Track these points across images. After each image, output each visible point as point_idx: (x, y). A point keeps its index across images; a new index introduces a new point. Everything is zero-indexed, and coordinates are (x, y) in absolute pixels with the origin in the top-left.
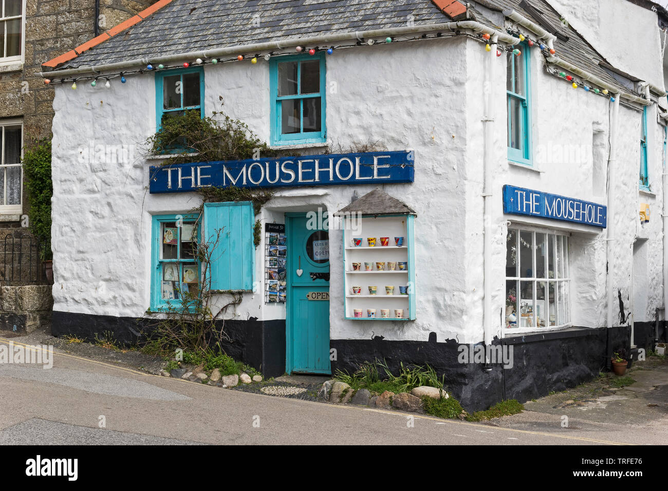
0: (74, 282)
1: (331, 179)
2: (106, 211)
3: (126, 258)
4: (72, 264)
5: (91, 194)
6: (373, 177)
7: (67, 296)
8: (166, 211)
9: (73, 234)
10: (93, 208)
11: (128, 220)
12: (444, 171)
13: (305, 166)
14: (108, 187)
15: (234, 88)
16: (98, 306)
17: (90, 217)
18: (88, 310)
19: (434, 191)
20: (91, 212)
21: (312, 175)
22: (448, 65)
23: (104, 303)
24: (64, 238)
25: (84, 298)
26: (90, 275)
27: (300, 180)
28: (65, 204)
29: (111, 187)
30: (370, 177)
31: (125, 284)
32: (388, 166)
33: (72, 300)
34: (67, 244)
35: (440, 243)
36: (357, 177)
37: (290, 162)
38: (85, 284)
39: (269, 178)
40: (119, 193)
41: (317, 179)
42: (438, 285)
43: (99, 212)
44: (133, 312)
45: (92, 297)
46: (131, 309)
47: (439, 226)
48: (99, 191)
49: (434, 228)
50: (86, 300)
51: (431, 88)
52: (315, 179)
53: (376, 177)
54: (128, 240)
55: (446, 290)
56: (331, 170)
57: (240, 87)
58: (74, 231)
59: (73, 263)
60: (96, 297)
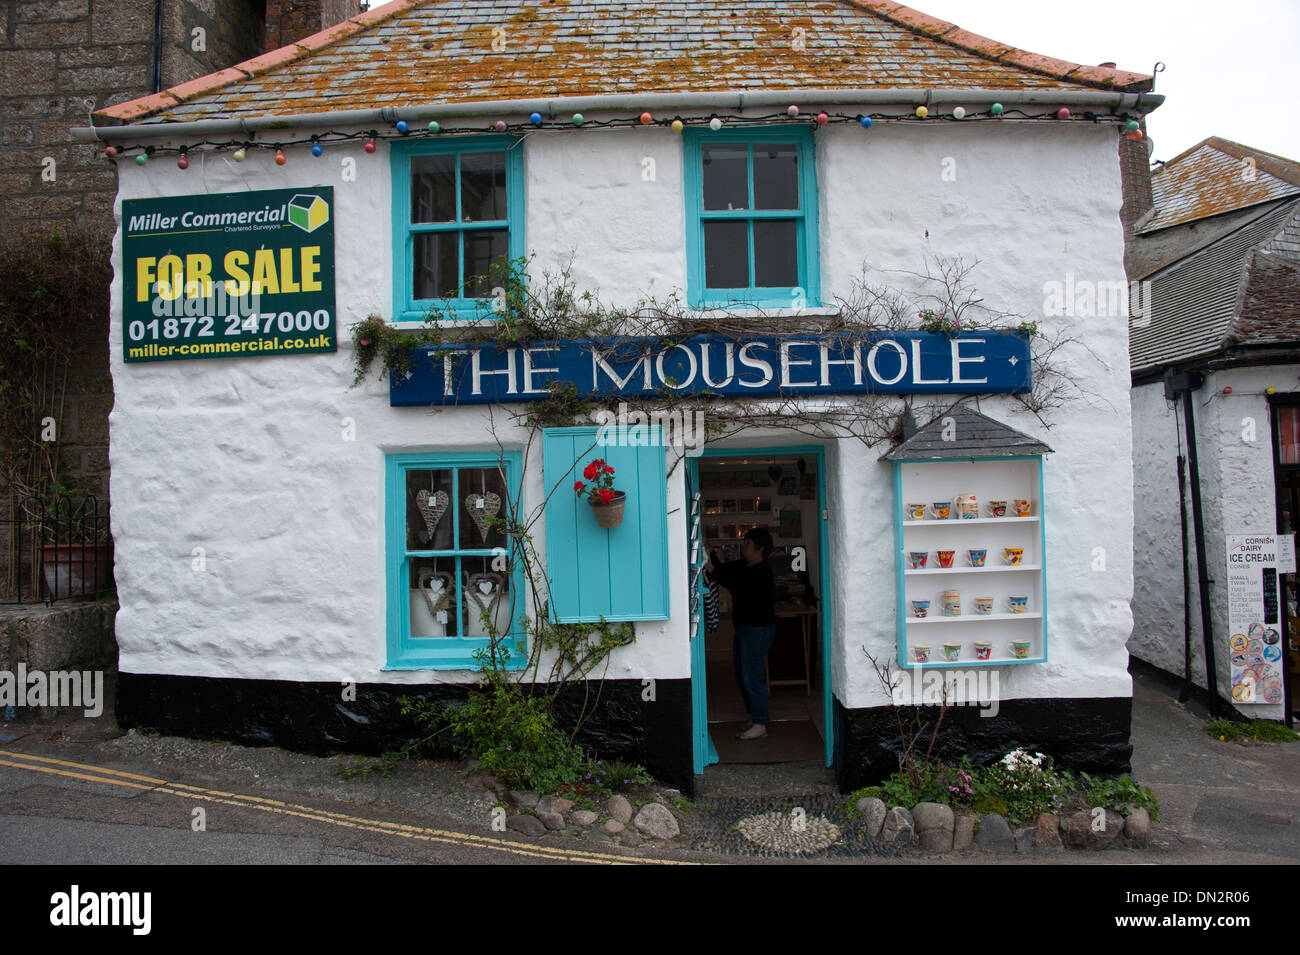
0: (178, 606)
1: (858, 381)
2: (263, 444)
3: (322, 551)
4: (169, 565)
5: (219, 406)
6: (951, 379)
7: (158, 637)
8: (426, 446)
9: (173, 498)
10: (224, 437)
11: (322, 465)
12: (1086, 372)
13: (794, 353)
14: (269, 391)
15: (605, 187)
16: (245, 658)
17: (218, 457)
18: (219, 668)
19: (1068, 410)
20: (223, 447)
21: (814, 373)
22: (1084, 178)
23: (264, 653)
24: (147, 506)
25: (205, 640)
26: (224, 591)
27: (785, 382)
28: (150, 429)
29: (276, 390)
30: (944, 379)
31: (320, 608)
32: (981, 359)
33: (171, 647)
34: (156, 519)
35: (1083, 510)
36: (917, 380)
37: (760, 344)
38: (206, 609)
39: (711, 377)
40: (299, 405)
41: (825, 382)
42: (1081, 590)
43: (244, 446)
44: (345, 670)
45: (229, 639)
46: (339, 664)
47: (1079, 477)
48: (241, 400)
49: (1071, 483)
50: (211, 646)
51: (1052, 216)
52: (820, 382)
53: (956, 379)
54: (325, 510)
55: (1095, 600)
56: (856, 362)
57: (620, 185)
58: (176, 490)
59: (173, 563)
60: (240, 638)
